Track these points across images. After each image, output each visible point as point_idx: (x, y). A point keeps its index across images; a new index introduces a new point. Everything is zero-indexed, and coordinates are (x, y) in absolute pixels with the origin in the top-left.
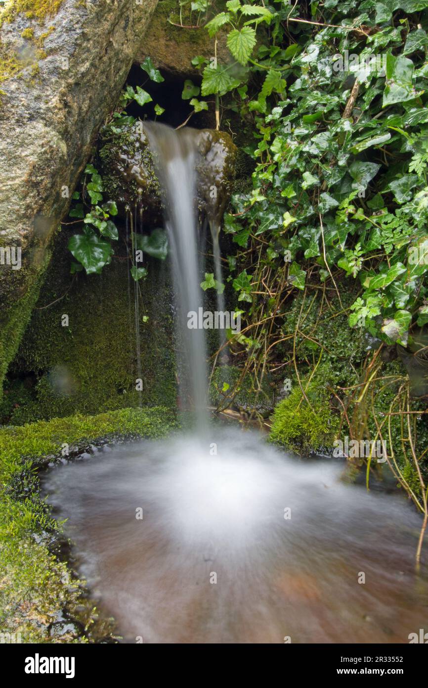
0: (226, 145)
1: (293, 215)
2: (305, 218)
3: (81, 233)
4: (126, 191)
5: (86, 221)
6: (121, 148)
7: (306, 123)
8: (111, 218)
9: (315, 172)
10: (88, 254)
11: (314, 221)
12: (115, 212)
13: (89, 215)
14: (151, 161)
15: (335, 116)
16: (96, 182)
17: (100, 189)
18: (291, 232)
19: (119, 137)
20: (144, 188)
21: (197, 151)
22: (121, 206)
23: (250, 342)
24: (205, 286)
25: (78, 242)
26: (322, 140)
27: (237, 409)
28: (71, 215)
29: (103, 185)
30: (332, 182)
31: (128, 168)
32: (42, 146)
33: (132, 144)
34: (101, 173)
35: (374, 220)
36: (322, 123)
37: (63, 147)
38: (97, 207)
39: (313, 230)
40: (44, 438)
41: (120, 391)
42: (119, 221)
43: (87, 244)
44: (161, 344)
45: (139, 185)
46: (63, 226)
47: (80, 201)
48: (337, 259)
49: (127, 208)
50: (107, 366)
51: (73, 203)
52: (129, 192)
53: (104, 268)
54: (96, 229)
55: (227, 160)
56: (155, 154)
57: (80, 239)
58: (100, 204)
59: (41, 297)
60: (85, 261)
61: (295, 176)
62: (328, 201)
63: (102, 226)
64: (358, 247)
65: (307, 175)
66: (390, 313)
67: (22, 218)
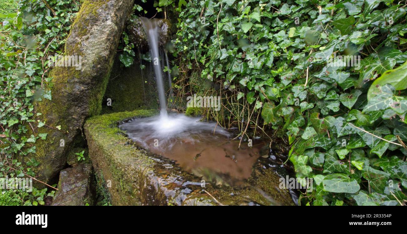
0: (167, 24)
1: (187, 46)
2: (191, 47)
3: (123, 54)
4: (136, 40)
5: (124, 50)
6: (134, 26)
7: (190, 18)
8: (132, 49)
9: (192, 33)
10: (125, 61)
11: (192, 49)
12: (133, 47)
13: (125, 48)
14: (144, 30)
15: (197, 17)
16: (126, 37)
17: (128, 39)
18: (187, 52)
19: (133, 23)
20: (142, 39)
22: (135, 45)
23: (179, 87)
24: (165, 71)
25: (122, 57)
26: (193, 25)
27: (176, 109)
28: (119, 48)
29: (129, 38)
30: (197, 36)
31: (136, 33)
32: (110, 28)
33: (137, 25)
34: (128, 34)
35: (208, 48)
36: (194, 19)
37: (116, 28)
38: (128, 45)
39: (193, 51)
40: (117, 117)
41: (139, 106)
42: (135, 50)
43: (125, 58)
44: (152, 91)
45: (141, 38)
46: (117, 52)
47: (122, 43)
48: (200, 59)
49: (137, 45)
50: (135, 98)
51: (120, 44)
52: (137, 40)
53: (131, 65)
54: (128, 53)
55: (168, 29)
56: (144, 28)
57: (123, 56)
58: (128, 44)
59: (111, 76)
60: (125, 63)
61: (187, 35)
62: (196, 42)
63: (130, 51)
64: (205, 56)
65: (189, 34)
66: (209, 73)
67: (106, 49)
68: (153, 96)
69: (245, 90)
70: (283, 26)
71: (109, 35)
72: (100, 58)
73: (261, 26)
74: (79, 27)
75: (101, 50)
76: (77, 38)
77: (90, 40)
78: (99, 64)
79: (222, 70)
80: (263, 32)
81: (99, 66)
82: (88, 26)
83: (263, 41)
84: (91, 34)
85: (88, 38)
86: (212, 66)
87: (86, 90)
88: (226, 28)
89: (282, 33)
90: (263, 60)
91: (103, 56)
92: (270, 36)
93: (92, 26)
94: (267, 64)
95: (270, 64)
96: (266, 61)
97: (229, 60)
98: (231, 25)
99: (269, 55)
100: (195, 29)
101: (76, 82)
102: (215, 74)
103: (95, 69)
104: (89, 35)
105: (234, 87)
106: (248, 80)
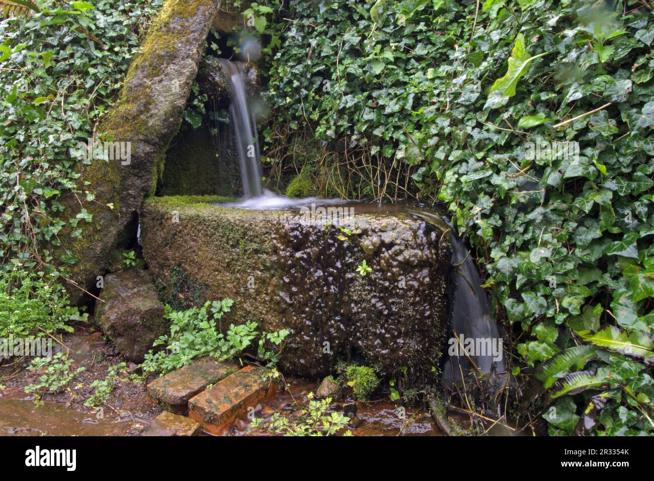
0: (255, 69)
1: (290, 98)
2: (295, 99)
3: (187, 110)
4: (213, 89)
5: (195, 103)
6: (210, 70)
7: (293, 60)
8: (205, 102)
9: (298, 80)
10: (192, 120)
11: (298, 101)
12: (206, 99)
13: (196, 100)
14: (224, 76)
15: (304, 58)
16: (196, 86)
17: (198, 89)
19: (209, 65)
20: (221, 88)
21: (244, 72)
22: (209, 96)
23: (273, 160)
26: (299, 69)
29: (199, 87)
30: (306, 84)
31: (214, 79)
32: (191, 68)
33: (215, 68)
35: (322, 99)
36: (300, 61)
39: (299, 105)
42: (207, 105)
43: (191, 116)
45: (220, 86)
48: (309, 115)
49: (212, 97)
53: (200, 126)
54: (195, 109)
55: (257, 76)
57: (188, 113)
58: (199, 95)
60: (192, 123)
61: (290, 82)
62: (304, 92)
63: (202, 105)
64: (317, 109)
65: (295, 81)
66: (329, 128)
67: (182, 97)
68: (226, 180)
69: (382, 142)
70: (420, 67)
71: (189, 78)
72: (174, 108)
73: (395, 67)
74: (150, 65)
75: (176, 97)
76: (145, 80)
77: (164, 83)
78: (172, 116)
79: (348, 122)
80: (398, 74)
81: (171, 119)
82: (163, 64)
83: (398, 84)
84: (165, 75)
85: (161, 81)
86: (333, 119)
87: (152, 152)
88: (351, 70)
89: (420, 74)
90: (401, 103)
91: (179, 106)
92: (406, 79)
93: (168, 64)
94: (406, 107)
95: (409, 106)
96: (405, 104)
97: (357, 108)
98: (357, 67)
99: (406, 98)
100: (303, 75)
101: (141, 140)
102: (338, 127)
103: (166, 123)
104: (163, 76)
105: (365, 140)
106: (383, 131)
